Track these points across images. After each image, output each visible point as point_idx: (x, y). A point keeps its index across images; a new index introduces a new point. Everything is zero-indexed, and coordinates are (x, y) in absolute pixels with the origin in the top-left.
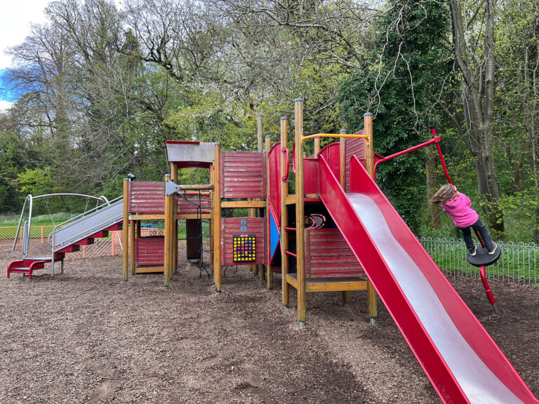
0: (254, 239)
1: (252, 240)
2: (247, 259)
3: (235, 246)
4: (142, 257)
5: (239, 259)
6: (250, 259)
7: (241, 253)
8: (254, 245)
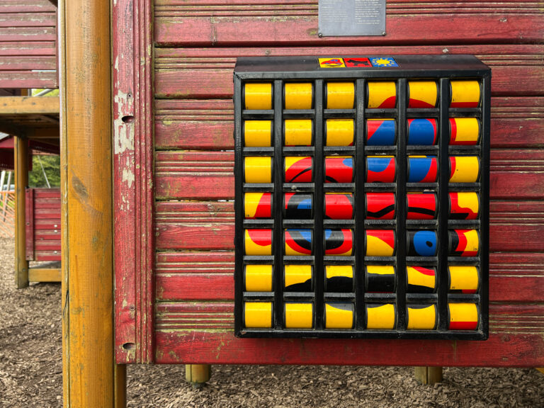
0: (467, 91)
1: (448, 109)
2: (382, 316)
3: (258, 168)
4: (45, 238)
5: (299, 314)
6: (423, 317)
7: (319, 252)
8: (467, 166)
